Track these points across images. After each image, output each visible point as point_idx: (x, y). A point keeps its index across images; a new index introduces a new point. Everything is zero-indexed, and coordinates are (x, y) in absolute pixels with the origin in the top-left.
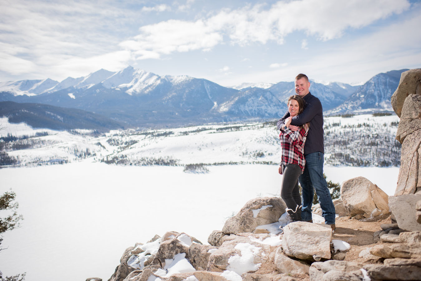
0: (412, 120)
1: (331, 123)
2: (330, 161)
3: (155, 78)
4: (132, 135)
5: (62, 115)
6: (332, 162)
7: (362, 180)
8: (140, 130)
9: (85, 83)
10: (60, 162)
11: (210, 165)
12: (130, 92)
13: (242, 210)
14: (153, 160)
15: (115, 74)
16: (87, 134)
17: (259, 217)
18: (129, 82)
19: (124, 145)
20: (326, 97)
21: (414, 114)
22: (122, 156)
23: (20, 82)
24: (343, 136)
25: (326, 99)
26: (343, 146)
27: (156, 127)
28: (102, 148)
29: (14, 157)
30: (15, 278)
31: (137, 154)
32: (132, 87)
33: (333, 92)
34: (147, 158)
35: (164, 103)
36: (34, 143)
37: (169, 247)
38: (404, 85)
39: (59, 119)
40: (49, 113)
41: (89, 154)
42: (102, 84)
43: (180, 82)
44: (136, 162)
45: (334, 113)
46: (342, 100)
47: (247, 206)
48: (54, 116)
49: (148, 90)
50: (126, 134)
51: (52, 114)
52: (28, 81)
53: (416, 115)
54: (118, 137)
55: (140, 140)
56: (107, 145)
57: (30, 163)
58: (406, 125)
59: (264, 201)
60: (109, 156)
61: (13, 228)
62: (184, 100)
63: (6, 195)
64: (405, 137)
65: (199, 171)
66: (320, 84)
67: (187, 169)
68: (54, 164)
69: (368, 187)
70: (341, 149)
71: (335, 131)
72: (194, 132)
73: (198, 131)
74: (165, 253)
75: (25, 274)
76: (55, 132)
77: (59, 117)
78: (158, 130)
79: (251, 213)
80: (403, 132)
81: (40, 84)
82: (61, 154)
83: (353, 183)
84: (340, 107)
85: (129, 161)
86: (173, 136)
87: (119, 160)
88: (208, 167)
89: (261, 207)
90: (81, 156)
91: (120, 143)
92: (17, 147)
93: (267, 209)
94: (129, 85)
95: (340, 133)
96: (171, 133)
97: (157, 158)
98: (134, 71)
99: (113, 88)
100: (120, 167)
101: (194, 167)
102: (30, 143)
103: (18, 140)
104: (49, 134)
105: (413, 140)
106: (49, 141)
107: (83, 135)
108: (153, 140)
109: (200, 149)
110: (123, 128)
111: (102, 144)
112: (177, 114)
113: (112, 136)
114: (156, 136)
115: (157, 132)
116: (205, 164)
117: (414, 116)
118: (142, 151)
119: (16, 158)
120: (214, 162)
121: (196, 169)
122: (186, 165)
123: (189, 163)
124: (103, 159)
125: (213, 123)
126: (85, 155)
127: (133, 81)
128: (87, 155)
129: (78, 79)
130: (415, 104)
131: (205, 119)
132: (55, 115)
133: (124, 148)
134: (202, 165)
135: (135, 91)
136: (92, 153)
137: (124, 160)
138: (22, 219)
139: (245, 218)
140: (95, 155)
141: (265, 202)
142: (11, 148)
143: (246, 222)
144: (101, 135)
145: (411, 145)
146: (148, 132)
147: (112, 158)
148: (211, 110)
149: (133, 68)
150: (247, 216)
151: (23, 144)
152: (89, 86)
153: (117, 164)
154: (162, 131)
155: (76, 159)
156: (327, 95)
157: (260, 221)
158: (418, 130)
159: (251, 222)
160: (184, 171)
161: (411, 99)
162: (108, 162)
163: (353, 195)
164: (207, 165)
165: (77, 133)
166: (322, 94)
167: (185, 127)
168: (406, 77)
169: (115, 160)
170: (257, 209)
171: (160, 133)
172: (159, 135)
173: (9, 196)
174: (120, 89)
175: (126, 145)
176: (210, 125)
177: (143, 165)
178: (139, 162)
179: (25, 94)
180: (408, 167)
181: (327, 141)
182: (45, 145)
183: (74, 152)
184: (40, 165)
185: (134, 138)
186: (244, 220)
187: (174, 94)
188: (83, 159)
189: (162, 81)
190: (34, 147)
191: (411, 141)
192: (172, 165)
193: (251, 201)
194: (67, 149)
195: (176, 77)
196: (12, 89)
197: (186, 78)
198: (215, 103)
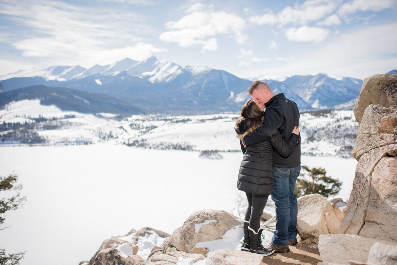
0: (370, 135)
1: (343, 117)
2: (339, 153)
3: (176, 67)
4: (152, 120)
5: (89, 99)
6: (341, 154)
7: (317, 199)
8: (161, 116)
9: (111, 70)
10: (85, 143)
11: (224, 151)
12: (152, 80)
13: (185, 223)
14: (172, 145)
15: (138, 63)
16: (111, 118)
17: (200, 232)
18: (151, 70)
19: (144, 130)
20: (339, 92)
21: (372, 129)
22: (143, 140)
23: (51, 67)
24: (353, 129)
25: (338, 94)
26: (353, 139)
27: (175, 114)
28: (124, 131)
29: (43, 137)
30: (17, 256)
31: (156, 138)
32: (154, 75)
33: (346, 87)
34: (166, 143)
35: (183, 91)
36: (62, 124)
37: (107, 257)
38: (366, 92)
39: (85, 104)
40: (77, 97)
41: (112, 137)
42: (126, 72)
43: (199, 72)
44: (155, 146)
45: (346, 107)
46: (354, 95)
47: (190, 218)
48: (81, 100)
49: (169, 79)
50: (147, 119)
51: (80, 98)
52: (59, 67)
53: (374, 130)
54: (140, 121)
55: (160, 125)
56: (129, 129)
57: (57, 143)
58: (363, 141)
59: (208, 214)
60: (130, 140)
61: (17, 208)
62: (203, 89)
63: (10, 177)
64: (361, 156)
65: (214, 157)
66: (333, 79)
67: (202, 155)
68: (80, 144)
69: (322, 208)
70: (351, 142)
71: (346, 124)
72: (210, 120)
73: (215, 119)
74: (102, 263)
75: (24, 253)
76: (81, 115)
77: (86, 101)
78: (177, 117)
79: (193, 227)
80: (359, 149)
81: (69, 70)
82: (86, 135)
83: (307, 201)
84: (352, 101)
85: (149, 145)
86: (190, 123)
87: (139, 144)
88: (222, 154)
89: (204, 221)
90: (104, 138)
91: (141, 127)
92: (47, 128)
93: (210, 224)
94: (151, 73)
95: (351, 127)
96: (189, 120)
97: (175, 143)
98: (157, 60)
99: (136, 76)
100: (140, 150)
101: (210, 153)
102: (59, 124)
103: (48, 122)
104: (76, 116)
105: (368, 160)
106: (75, 123)
107: (108, 119)
108: (172, 126)
109: (216, 136)
110: (145, 114)
111: (125, 128)
112: (195, 102)
113: (134, 121)
114: (175, 122)
115: (176, 118)
116: (219, 151)
117: (373, 132)
118: (161, 136)
119: (45, 137)
120: (229, 150)
121: (210, 154)
122: (202, 151)
123: (204, 149)
124: (125, 142)
125: (229, 112)
126: (108, 137)
127: (155, 70)
128: (110, 138)
129: (105, 66)
130: (375, 116)
131: (222, 108)
132: (83, 99)
133: (145, 132)
134: (216, 151)
135: (157, 79)
136: (115, 136)
137: (144, 144)
138: (26, 200)
139: (185, 232)
140: (117, 138)
141: (208, 216)
142: (41, 128)
143: (187, 237)
144: (124, 119)
145: (365, 166)
146: (168, 118)
147: (133, 141)
148: (228, 100)
149: (155, 58)
150: (188, 230)
151: (52, 125)
152: (114, 73)
153: (137, 147)
154: (181, 118)
155: (100, 141)
156: (340, 90)
157: (202, 236)
158: (375, 148)
159: (191, 238)
160: (200, 156)
161: (371, 110)
162: (129, 145)
163: (305, 215)
164: (221, 151)
165: (101, 117)
166: (335, 88)
167: (202, 115)
168: (367, 83)
169: (136, 143)
170: (200, 223)
171: (179, 120)
172: (177, 122)
173: (12, 178)
174: (144, 77)
175: (146, 130)
176: (226, 114)
177: (161, 149)
178: (158, 146)
179: (56, 79)
180: (358, 193)
181: (338, 133)
182: (72, 127)
183: (98, 134)
184: (67, 145)
185: (154, 123)
186: (185, 234)
187: (193, 83)
188: (106, 141)
189: (182, 70)
190: (63, 128)
191: (366, 162)
192: (188, 150)
193: (195, 213)
194: (92, 131)
195: (195, 68)
196: (45, 74)
197: (205, 69)
198: (232, 94)
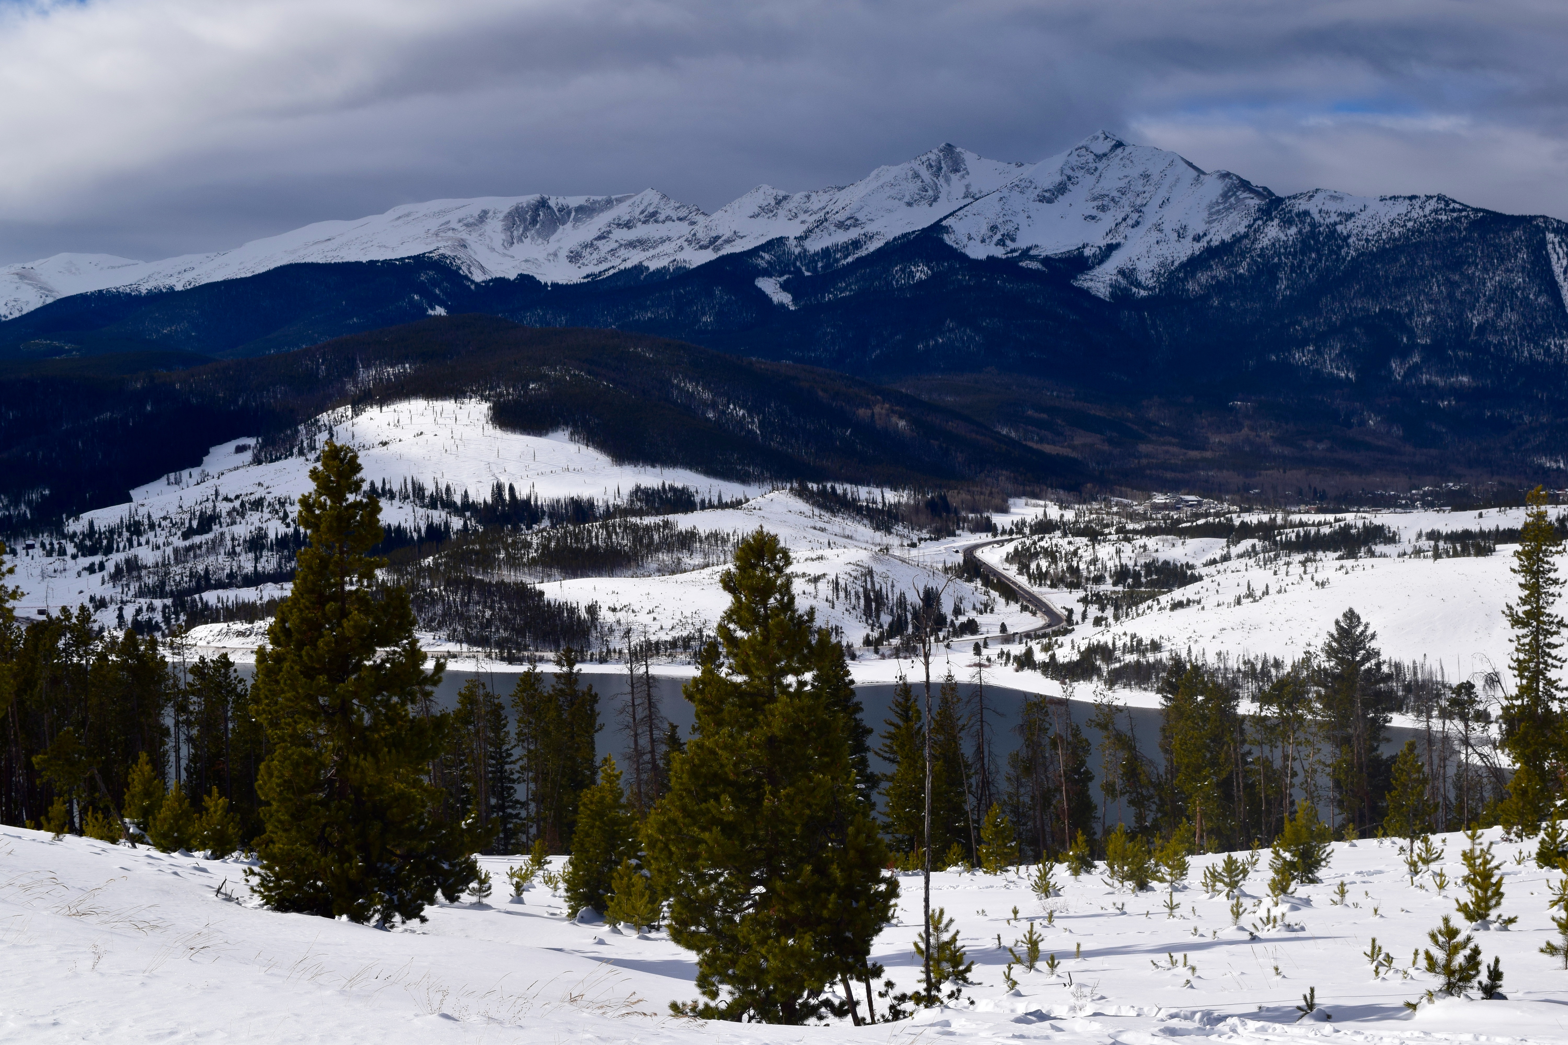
12: (1100, 281)
16: (893, 514)
19: (1112, 588)
22: (1136, 647)
28: (996, 594)
32: (1108, 251)
34: (1277, 665)
43: (1398, 232)
48: (714, 405)
49: (1203, 278)
51: (704, 394)
62: (1421, 340)
77: (740, 411)
86: (1393, 557)
91: (1085, 572)
96: (1376, 535)
99: (1003, 255)
103: (550, 524)
107: (876, 517)
112: (1371, 422)
115: (1289, 525)
124: (1028, 653)
126: (919, 626)
128: (930, 629)
136: (955, 620)
140: (971, 627)
144: (965, 521)
147: (1074, 651)
151: (588, 546)
165: (843, 505)
169: (1098, 661)
171: (1312, 533)
174: (1046, 261)
182: (698, 559)
183: (862, 607)
185: (1165, 551)
187: (1359, 303)
189: (1291, 223)
195: (1371, 205)
197: (1436, 211)
